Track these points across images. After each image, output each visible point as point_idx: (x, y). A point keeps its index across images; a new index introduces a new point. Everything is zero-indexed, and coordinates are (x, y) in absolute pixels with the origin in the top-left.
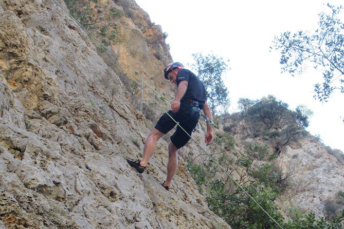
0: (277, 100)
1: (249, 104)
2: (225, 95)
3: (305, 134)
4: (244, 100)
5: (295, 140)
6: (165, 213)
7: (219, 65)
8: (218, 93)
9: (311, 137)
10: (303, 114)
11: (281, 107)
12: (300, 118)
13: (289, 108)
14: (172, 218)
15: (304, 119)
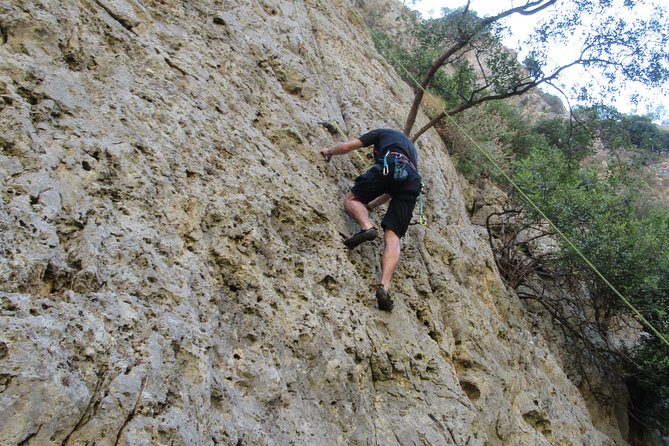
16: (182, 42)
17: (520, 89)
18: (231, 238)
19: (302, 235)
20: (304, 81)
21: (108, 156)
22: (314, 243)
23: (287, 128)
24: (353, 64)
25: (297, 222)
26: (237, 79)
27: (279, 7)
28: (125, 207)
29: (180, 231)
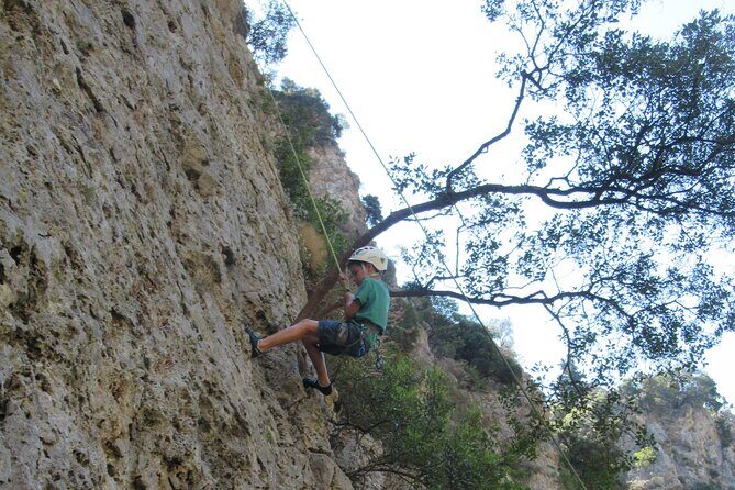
0: (321, 97)
1: (293, 87)
2: (282, 56)
3: (334, 144)
4: (290, 82)
5: (322, 145)
6: (219, 92)
7: (290, 20)
8: (276, 50)
9: (338, 149)
10: (340, 123)
11: (322, 105)
12: (335, 125)
13: (329, 111)
14: (225, 102)
15: (339, 129)
16: (94, 43)
17: (498, 299)
18: (165, 459)
19: (216, 454)
20: (205, 163)
21: (34, 260)
22: (230, 470)
23: (208, 253)
24: (248, 152)
25: (214, 430)
26: (154, 139)
27: (179, 20)
28: (46, 374)
29: (104, 435)
